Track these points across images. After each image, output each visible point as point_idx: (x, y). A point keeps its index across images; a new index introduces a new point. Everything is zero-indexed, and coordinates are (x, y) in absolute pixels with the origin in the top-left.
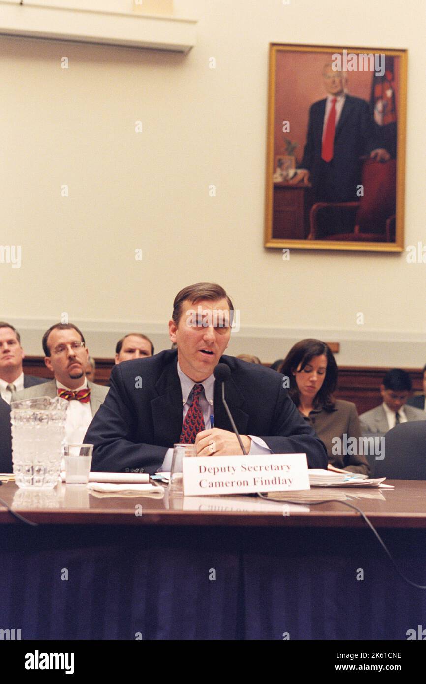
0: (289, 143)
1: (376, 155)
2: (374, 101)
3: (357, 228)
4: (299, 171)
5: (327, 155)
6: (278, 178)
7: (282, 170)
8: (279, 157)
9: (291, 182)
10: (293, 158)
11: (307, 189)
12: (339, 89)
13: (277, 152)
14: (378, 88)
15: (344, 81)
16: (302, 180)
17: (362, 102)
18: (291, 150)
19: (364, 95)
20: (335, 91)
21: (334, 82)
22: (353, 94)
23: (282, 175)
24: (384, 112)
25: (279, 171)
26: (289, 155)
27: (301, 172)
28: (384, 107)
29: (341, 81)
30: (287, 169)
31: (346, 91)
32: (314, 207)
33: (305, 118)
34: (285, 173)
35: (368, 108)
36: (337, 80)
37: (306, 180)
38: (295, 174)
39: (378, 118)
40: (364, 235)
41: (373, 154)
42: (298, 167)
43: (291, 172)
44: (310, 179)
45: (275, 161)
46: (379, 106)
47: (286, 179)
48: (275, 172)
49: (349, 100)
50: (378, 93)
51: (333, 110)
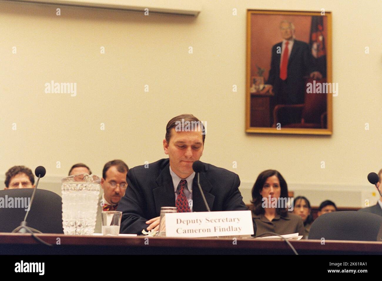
0: (260, 69)
1: (314, 75)
2: (311, 43)
3: (303, 121)
4: (266, 86)
5: (283, 76)
6: (253, 90)
7: (256, 85)
8: (253, 77)
9: (262, 93)
10: (262, 78)
11: (271, 97)
12: (290, 36)
13: (252, 74)
14: (314, 35)
15: (293, 31)
16: (268, 91)
17: (304, 44)
18: (261, 73)
19: (305, 39)
20: (287, 37)
21: (286, 32)
22: (298, 39)
23: (255, 88)
24: (318, 50)
25: (254, 86)
26: (260, 76)
27: (268, 87)
28: (318, 46)
29: (291, 32)
30: (259, 85)
31: (294, 37)
32: (276, 107)
33: (269, 54)
34: (257, 87)
35: (308, 47)
36: (289, 30)
37: (271, 91)
38: (264, 88)
39: (314, 53)
40: (308, 125)
41: (312, 75)
42: (266, 83)
43: (261, 87)
44: (273, 90)
45: (251, 79)
46: (315, 46)
47: (258, 90)
48: (251, 86)
49: (296, 43)
50: (314, 39)
51: (287, 49)
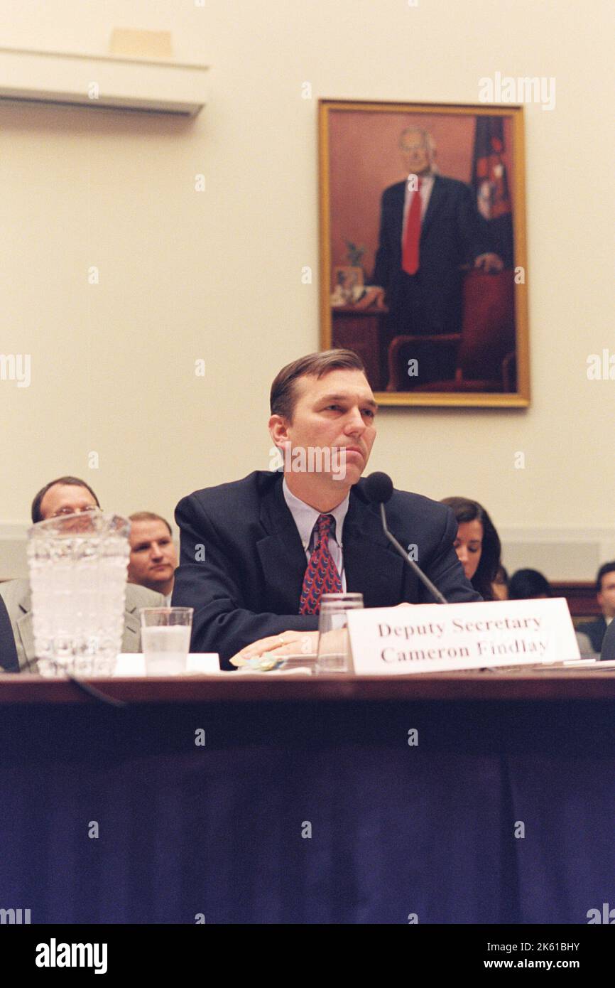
0: (352, 247)
1: (484, 262)
2: (476, 182)
3: (459, 374)
4: (369, 289)
5: (410, 264)
6: (338, 301)
7: (344, 287)
8: (338, 269)
9: (358, 306)
10: (359, 270)
12: (424, 165)
13: (335, 261)
14: (482, 164)
15: (431, 153)
16: (374, 302)
17: (459, 185)
18: (356, 259)
19: (462, 174)
20: (418, 168)
21: (416, 156)
23: (343, 295)
24: (492, 199)
25: (339, 289)
26: (355, 264)
27: (373, 291)
28: (493, 192)
29: (427, 156)
30: (351, 286)
31: (434, 168)
32: (395, 342)
33: (374, 211)
34: (348, 293)
35: (468, 193)
36: (421, 153)
37: (380, 303)
38: (364, 294)
39: (484, 207)
40: (469, 384)
41: (478, 261)
42: (368, 282)
43: (358, 291)
44: (385, 301)
45: (333, 275)
46: (485, 190)
47: (350, 301)
48: (333, 291)
49: (440, 183)
50: (482, 171)
51: (417, 196)
